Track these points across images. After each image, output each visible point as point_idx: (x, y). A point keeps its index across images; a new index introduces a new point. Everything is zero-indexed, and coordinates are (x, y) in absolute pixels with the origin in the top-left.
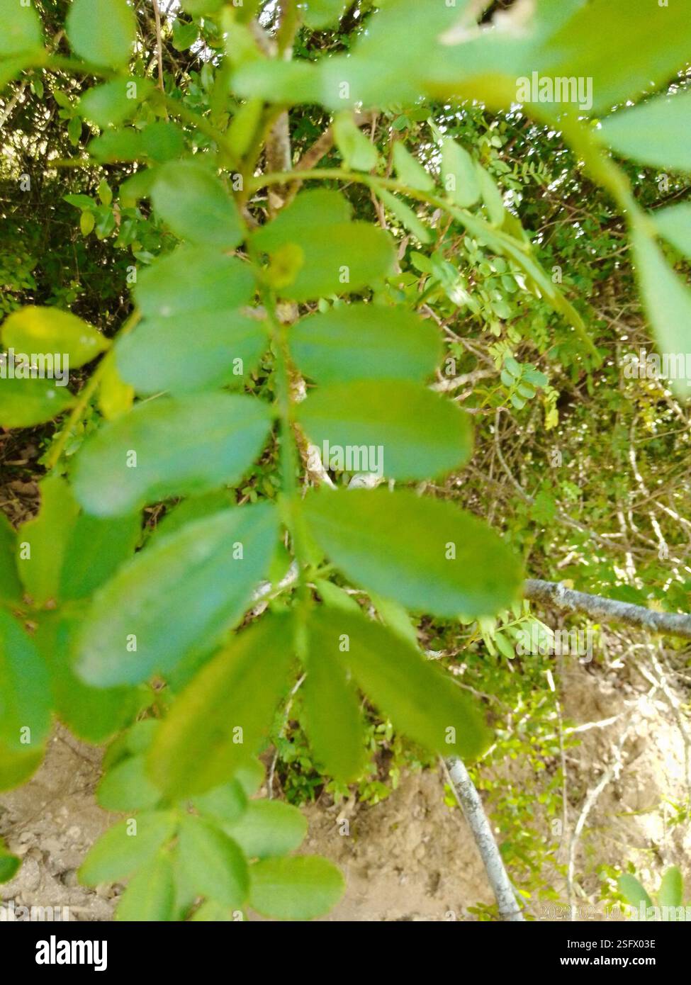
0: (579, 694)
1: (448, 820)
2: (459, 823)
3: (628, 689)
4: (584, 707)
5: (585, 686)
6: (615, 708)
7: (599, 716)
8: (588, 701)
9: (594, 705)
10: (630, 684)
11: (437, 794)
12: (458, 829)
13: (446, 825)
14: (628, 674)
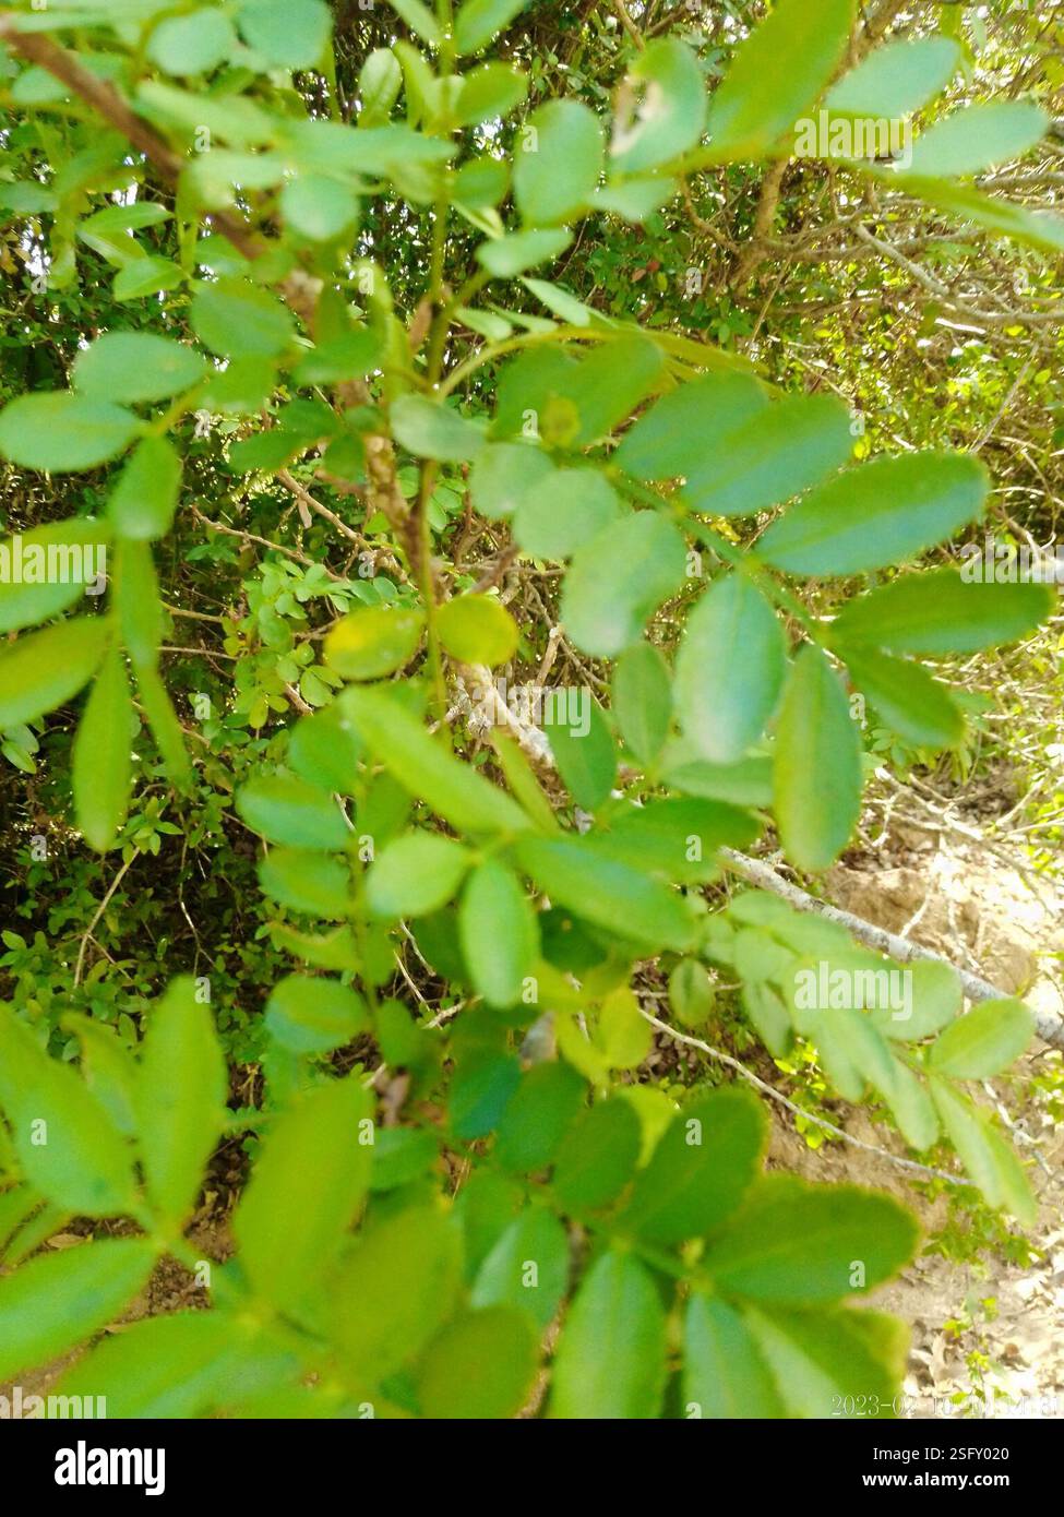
0: (864, 903)
1: (827, 1168)
2: (841, 1162)
3: (914, 857)
4: (880, 915)
5: (863, 891)
6: (915, 890)
7: (904, 913)
8: (879, 903)
9: (889, 904)
10: (910, 850)
11: (792, 1147)
12: (845, 1171)
13: (828, 1177)
14: (900, 840)
